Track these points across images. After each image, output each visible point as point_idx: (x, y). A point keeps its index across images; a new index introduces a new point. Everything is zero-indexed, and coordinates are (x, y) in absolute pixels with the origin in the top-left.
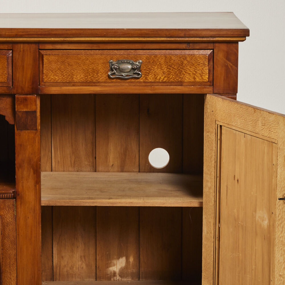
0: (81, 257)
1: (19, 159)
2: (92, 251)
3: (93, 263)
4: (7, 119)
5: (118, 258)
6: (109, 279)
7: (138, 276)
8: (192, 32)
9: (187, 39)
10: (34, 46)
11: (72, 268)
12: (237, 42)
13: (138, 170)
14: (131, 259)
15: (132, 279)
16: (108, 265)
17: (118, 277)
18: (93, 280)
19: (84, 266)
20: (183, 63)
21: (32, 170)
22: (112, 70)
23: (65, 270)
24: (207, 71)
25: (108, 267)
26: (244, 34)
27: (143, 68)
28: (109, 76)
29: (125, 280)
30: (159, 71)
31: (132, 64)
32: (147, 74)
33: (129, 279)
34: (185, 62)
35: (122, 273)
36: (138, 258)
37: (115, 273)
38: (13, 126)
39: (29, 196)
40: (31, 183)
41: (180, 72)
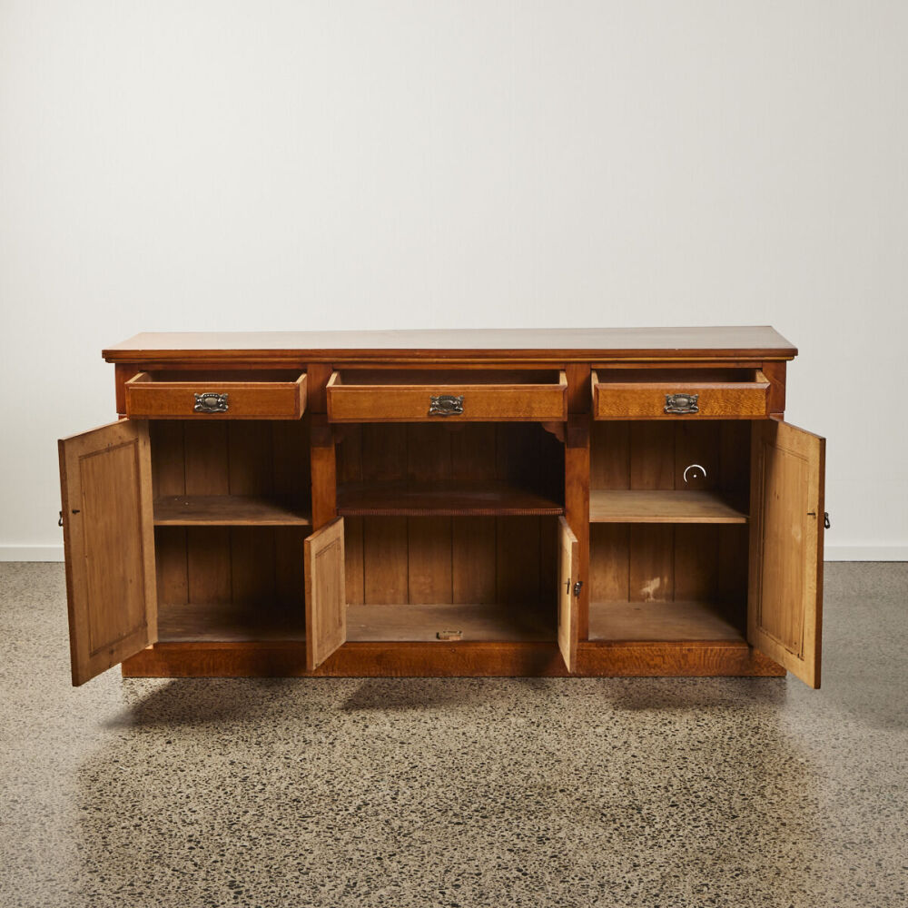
0: (614, 577)
1: (568, 477)
2: (626, 571)
3: (626, 583)
4: (558, 437)
5: (652, 579)
6: (643, 600)
7: (672, 597)
8: (742, 352)
9: (736, 359)
10: (586, 366)
11: (605, 589)
12: (785, 362)
13: (672, 488)
14: (666, 580)
15: (667, 599)
16: (642, 586)
17: (652, 599)
18: (625, 601)
19: (617, 586)
20: (740, 396)
21: (581, 488)
22: (668, 404)
23: (597, 591)
24: (764, 405)
25: (641, 588)
26: (792, 353)
27: (700, 401)
28: (665, 410)
29: (659, 601)
30: (716, 405)
31: (689, 398)
32: (703, 409)
33: (664, 601)
34: (743, 396)
35: (657, 594)
36: (673, 578)
37: (648, 595)
38: (563, 444)
39: (579, 513)
40: (580, 500)
41: (737, 406)
